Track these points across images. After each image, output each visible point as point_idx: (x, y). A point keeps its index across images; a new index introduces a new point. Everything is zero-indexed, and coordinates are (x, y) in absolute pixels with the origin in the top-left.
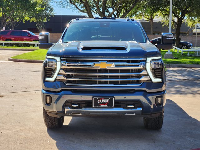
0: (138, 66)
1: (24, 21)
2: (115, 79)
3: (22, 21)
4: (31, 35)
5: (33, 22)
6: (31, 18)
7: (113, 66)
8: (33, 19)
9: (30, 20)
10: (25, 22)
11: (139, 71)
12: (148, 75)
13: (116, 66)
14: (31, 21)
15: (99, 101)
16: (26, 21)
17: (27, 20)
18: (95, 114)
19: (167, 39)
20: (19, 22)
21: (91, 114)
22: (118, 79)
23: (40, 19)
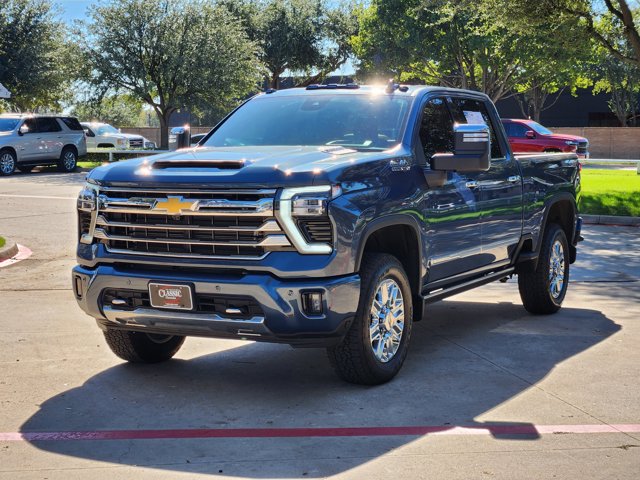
0: (254, 209)
1: (575, 89)
2: (202, 240)
3: (568, 89)
4: (536, 135)
5: (603, 92)
6: (595, 80)
7: (193, 208)
8: (603, 85)
9: (592, 87)
10: (577, 92)
11: (260, 221)
12: (283, 232)
13: (201, 209)
14: (597, 89)
15: (162, 294)
16: (580, 91)
17: (585, 87)
18: (165, 325)
19: (465, 140)
20: (557, 93)
21: (157, 324)
22: (211, 240)
23: (624, 83)
